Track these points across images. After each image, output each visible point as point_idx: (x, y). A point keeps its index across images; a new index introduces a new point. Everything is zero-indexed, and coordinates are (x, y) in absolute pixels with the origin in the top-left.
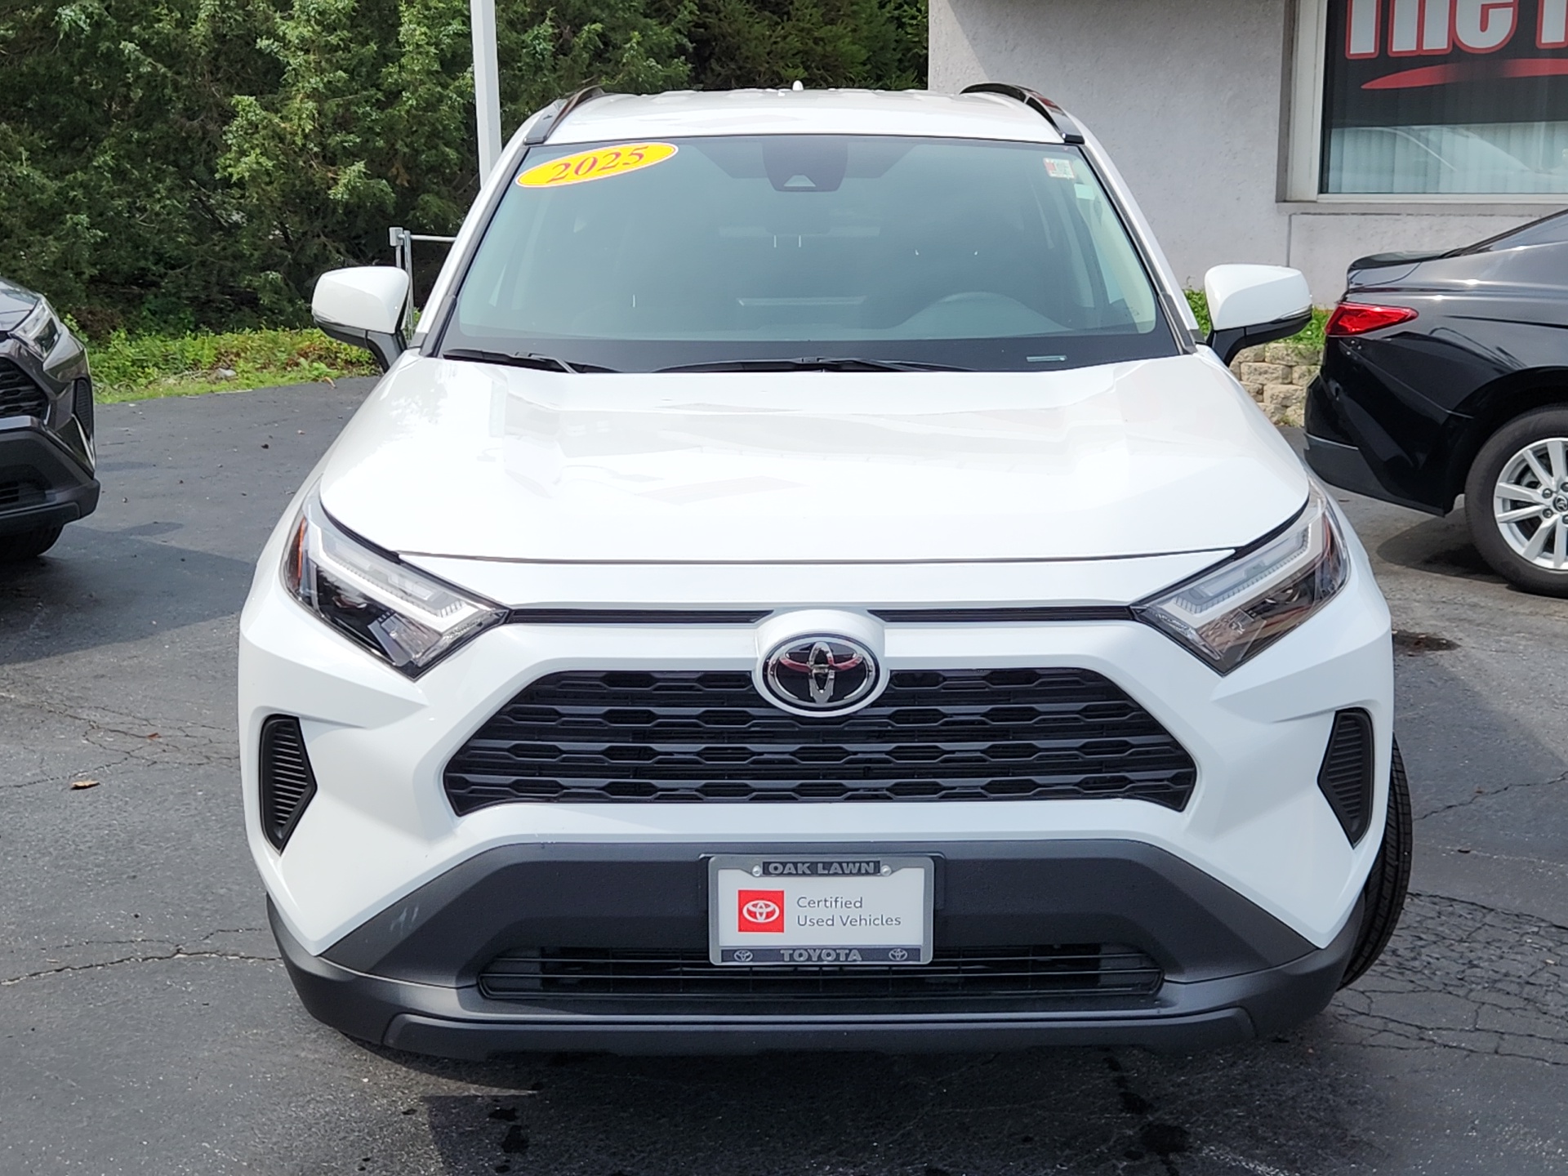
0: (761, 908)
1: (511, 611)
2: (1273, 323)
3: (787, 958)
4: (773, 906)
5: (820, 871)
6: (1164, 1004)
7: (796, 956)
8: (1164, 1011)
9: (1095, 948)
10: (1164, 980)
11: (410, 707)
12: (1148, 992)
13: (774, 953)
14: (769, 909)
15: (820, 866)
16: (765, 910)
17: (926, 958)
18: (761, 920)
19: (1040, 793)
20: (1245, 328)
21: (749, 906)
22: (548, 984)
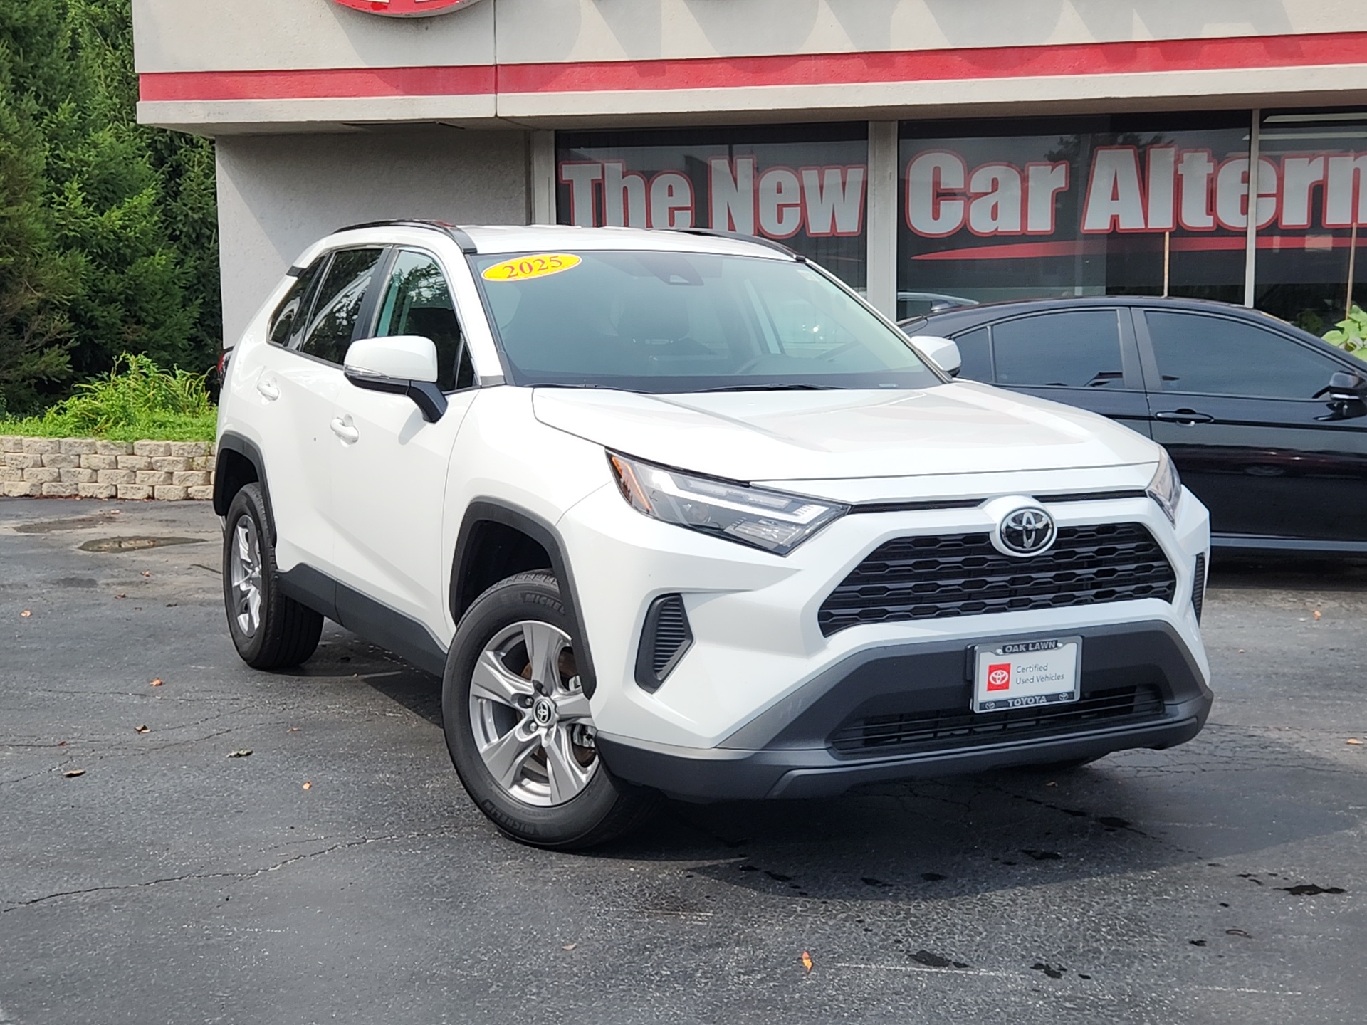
0: (999, 674)
1: (852, 506)
3: (1011, 705)
4: (1005, 673)
5: (1030, 649)
6: (1167, 716)
7: (1015, 704)
8: (1170, 720)
9: (1132, 689)
10: (1164, 705)
11: (788, 573)
12: (1159, 711)
13: (1005, 702)
14: (1003, 676)
15: (1030, 645)
16: (1002, 676)
17: (1077, 697)
18: (999, 682)
19: (1117, 597)
21: (993, 674)
22: (867, 743)
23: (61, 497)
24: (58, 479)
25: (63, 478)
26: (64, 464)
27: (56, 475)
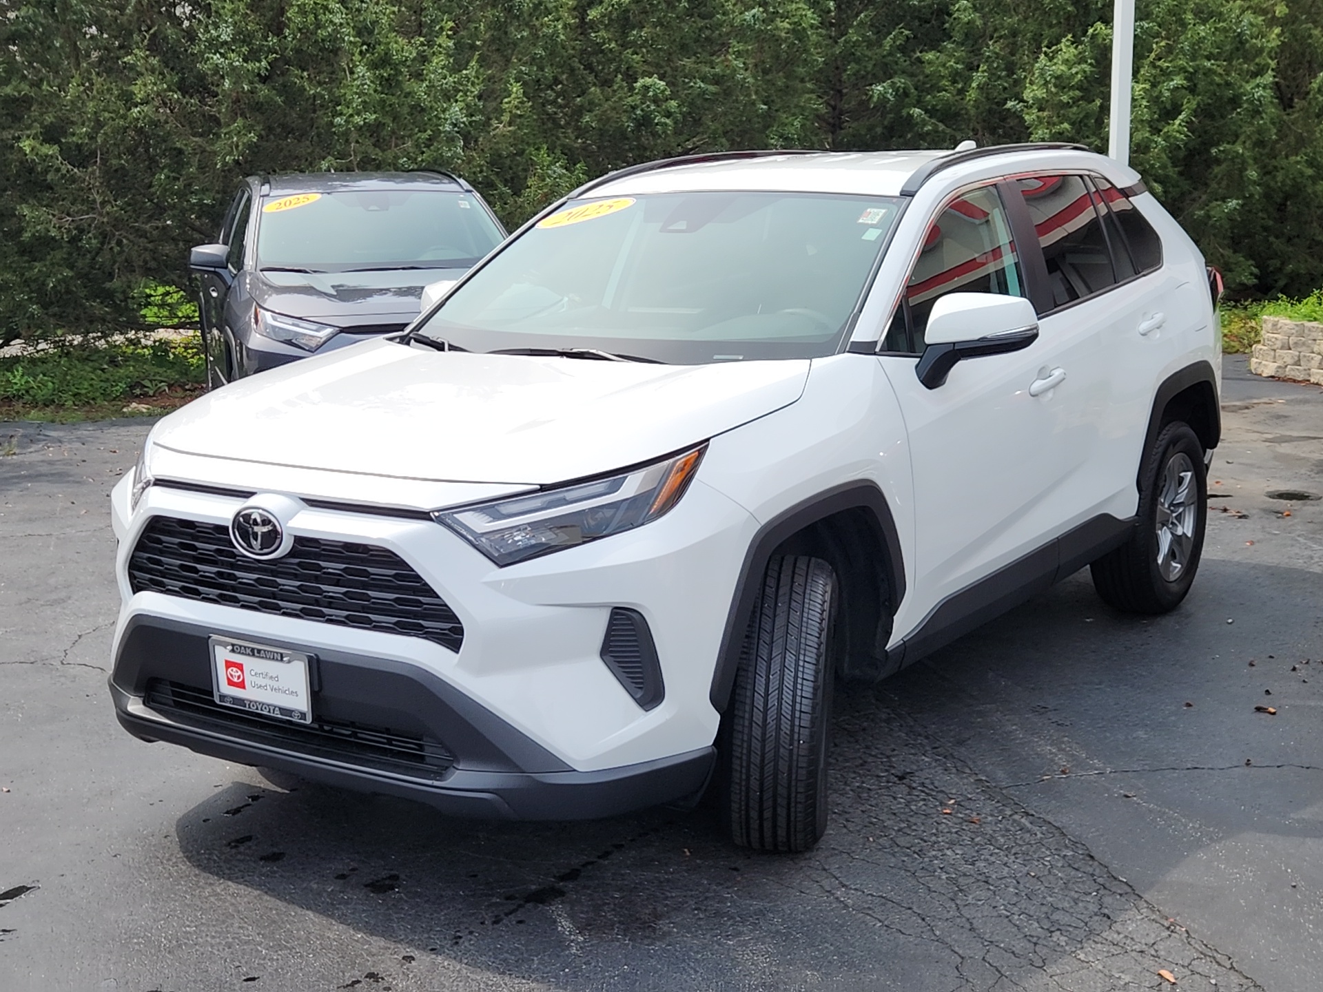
0: (235, 672)
1: (155, 479)
2: (978, 340)
3: (247, 706)
4: (239, 672)
5: (256, 654)
7: (252, 708)
10: (452, 765)
13: (241, 701)
14: (238, 674)
15: (256, 651)
17: (309, 720)
18: (235, 680)
20: (954, 343)
21: (230, 670)
22: (175, 704)
23: (1295, 381)
24: (1298, 363)
25: (1302, 363)
26: (1304, 348)
27: (1296, 358)
